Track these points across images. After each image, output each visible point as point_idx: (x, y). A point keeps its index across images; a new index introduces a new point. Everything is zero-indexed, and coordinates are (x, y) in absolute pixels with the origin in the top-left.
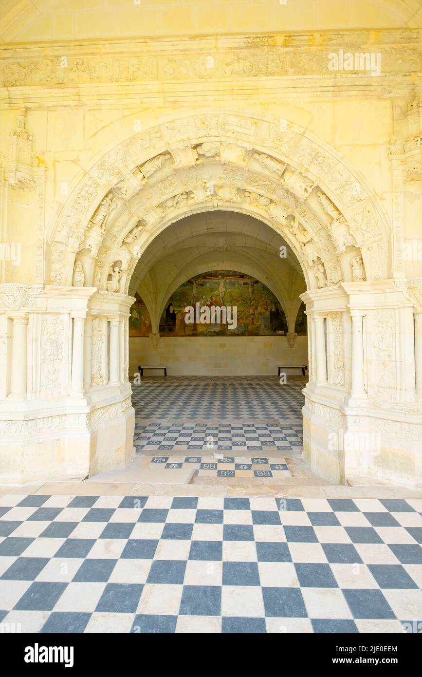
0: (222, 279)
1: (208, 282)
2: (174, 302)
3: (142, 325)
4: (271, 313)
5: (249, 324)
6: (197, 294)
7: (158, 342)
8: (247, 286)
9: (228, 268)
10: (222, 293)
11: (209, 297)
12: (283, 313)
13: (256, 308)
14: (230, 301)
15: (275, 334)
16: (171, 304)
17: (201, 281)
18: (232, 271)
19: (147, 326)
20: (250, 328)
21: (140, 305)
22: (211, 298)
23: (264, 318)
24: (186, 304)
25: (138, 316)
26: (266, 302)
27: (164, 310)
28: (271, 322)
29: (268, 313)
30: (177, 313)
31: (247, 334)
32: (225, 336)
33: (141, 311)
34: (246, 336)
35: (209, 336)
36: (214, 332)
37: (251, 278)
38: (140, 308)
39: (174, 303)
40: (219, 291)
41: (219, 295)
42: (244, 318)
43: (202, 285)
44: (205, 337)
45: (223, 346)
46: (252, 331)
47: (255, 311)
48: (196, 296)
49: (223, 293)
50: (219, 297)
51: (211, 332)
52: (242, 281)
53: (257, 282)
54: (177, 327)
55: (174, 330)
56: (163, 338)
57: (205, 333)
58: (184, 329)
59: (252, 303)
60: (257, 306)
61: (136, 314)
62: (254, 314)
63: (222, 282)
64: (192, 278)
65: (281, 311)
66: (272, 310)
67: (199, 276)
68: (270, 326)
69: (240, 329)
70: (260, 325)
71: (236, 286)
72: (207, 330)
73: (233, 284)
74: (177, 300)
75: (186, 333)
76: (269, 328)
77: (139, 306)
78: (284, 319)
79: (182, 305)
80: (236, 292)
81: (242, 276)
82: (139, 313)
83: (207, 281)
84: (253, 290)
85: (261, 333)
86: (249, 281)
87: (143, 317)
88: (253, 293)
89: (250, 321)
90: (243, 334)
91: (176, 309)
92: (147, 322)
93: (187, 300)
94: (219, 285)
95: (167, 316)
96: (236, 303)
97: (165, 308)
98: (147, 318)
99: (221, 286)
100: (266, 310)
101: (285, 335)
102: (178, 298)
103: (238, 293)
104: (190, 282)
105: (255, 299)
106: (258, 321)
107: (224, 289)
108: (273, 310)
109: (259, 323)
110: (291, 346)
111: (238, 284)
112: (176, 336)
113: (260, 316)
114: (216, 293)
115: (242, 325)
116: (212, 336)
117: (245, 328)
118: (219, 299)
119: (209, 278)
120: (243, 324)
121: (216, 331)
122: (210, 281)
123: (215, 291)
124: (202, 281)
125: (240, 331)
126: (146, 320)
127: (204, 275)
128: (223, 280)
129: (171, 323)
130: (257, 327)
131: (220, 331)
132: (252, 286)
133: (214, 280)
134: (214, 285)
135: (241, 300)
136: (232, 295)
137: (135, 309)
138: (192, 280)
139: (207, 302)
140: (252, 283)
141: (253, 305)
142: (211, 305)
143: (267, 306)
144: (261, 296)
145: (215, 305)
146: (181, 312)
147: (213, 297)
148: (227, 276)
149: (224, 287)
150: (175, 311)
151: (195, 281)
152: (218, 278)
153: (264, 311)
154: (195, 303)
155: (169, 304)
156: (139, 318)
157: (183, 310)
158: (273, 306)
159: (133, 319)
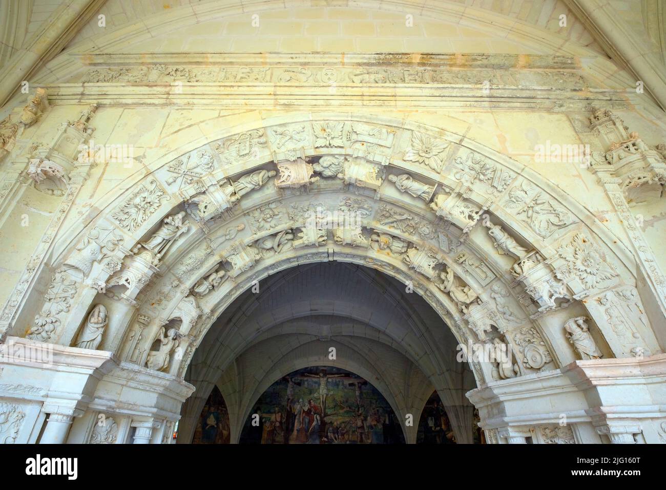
0: (323, 377)
1: (307, 380)
2: (263, 405)
4: (385, 426)
6: (292, 396)
9: (332, 364)
10: (323, 396)
11: (306, 401)
12: (399, 426)
13: (365, 419)
14: (333, 408)
16: (258, 408)
17: (298, 378)
18: (335, 368)
19: (224, 438)
21: (220, 408)
22: (310, 403)
23: (376, 433)
24: (277, 409)
25: (216, 422)
26: (378, 410)
28: (385, 439)
29: (380, 426)
30: (265, 422)
37: (358, 377)
38: (219, 411)
40: (319, 393)
41: (320, 399)
42: (351, 433)
43: (299, 384)
47: (364, 422)
48: (291, 398)
49: (325, 396)
50: (319, 401)
52: (347, 382)
53: (365, 383)
54: (263, 441)
59: (360, 412)
60: (367, 417)
61: (214, 420)
62: (362, 427)
63: (323, 381)
64: (288, 375)
66: (385, 421)
67: (296, 373)
71: (341, 387)
73: (337, 385)
74: (267, 403)
77: (218, 409)
78: (401, 436)
79: (272, 411)
80: (339, 394)
81: (348, 375)
82: (218, 419)
83: (306, 379)
84: (361, 393)
86: (356, 382)
87: (220, 425)
88: (361, 398)
89: (357, 438)
92: (225, 432)
93: (279, 404)
94: (319, 385)
96: (341, 411)
98: (226, 427)
99: (322, 386)
100: (378, 421)
102: (268, 400)
103: (342, 397)
104: (284, 380)
105: (363, 406)
106: (369, 439)
107: (325, 391)
108: (387, 422)
111: (343, 384)
113: (370, 430)
114: (315, 395)
118: (319, 404)
119: (308, 376)
120: (349, 441)
122: (309, 379)
123: (315, 392)
124: (300, 378)
126: (224, 429)
127: (302, 371)
128: (325, 379)
132: (360, 388)
133: (314, 379)
134: (314, 385)
135: (347, 407)
136: (334, 399)
137: (213, 413)
138: (288, 377)
139: (304, 408)
140: (360, 385)
141: (361, 414)
142: (308, 413)
143: (379, 416)
144: (371, 402)
145: (313, 412)
146: (270, 420)
147: (312, 401)
148: (329, 374)
149: (326, 388)
150: (263, 418)
151: (291, 379)
152: (318, 376)
153: (375, 423)
154: (288, 408)
155: (255, 408)
156: (216, 426)
157: (273, 417)
158: (385, 417)
159: (207, 427)
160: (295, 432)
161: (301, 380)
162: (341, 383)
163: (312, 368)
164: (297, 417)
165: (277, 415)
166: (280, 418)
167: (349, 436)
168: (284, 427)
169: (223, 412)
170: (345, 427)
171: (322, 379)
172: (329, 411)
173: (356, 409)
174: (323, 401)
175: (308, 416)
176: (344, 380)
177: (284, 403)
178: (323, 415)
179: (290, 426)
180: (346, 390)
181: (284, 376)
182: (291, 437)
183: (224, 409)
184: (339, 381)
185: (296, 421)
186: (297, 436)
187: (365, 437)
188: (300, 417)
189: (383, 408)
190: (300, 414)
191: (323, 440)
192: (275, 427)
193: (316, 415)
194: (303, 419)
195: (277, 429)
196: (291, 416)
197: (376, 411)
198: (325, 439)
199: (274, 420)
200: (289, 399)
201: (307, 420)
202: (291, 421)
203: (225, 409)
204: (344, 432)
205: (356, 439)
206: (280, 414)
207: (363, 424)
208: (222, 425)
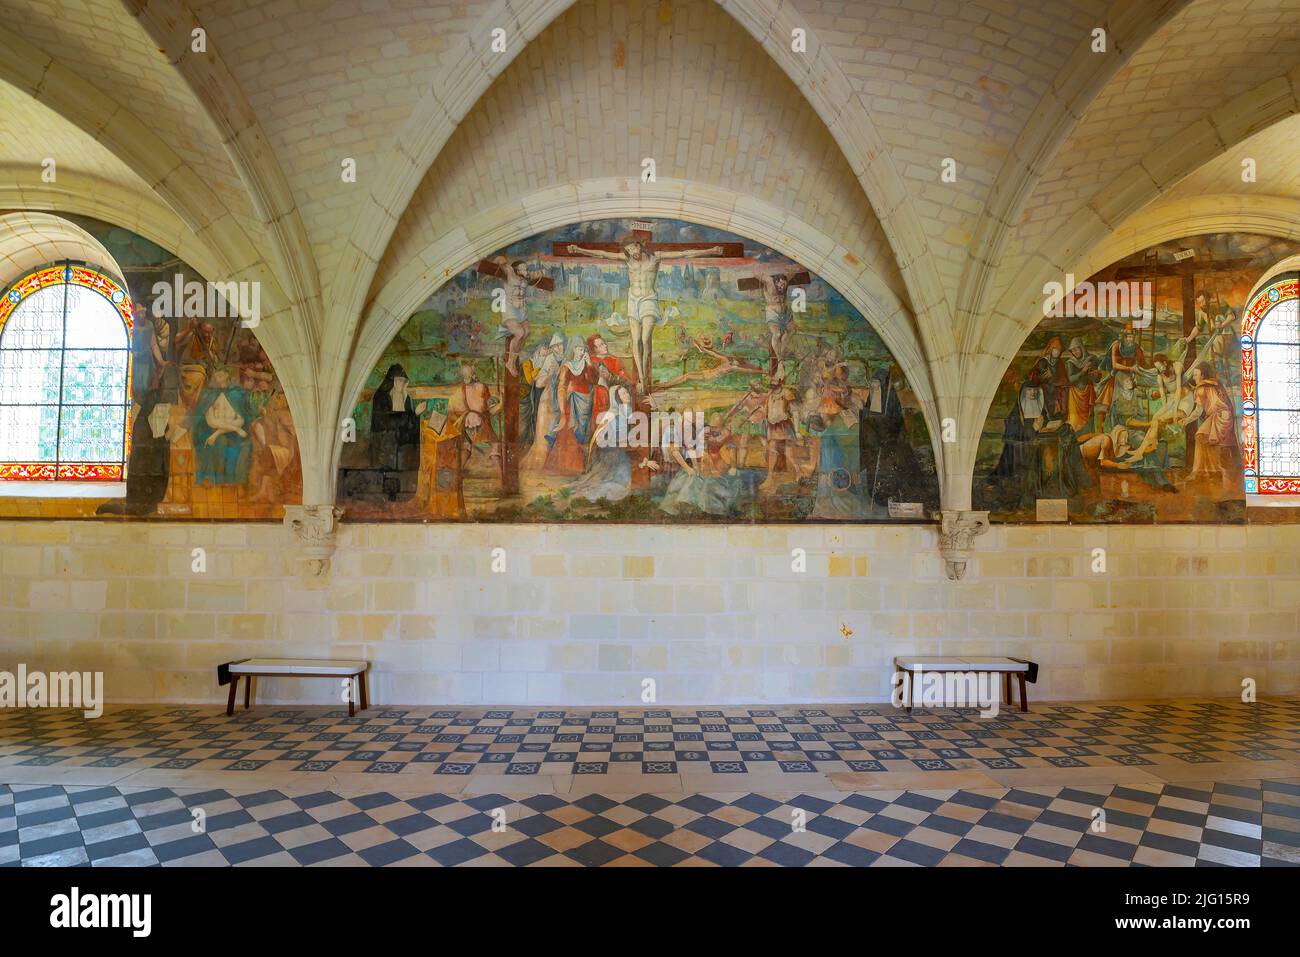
0: (639, 259)
1: (578, 271)
2: (412, 360)
3: (257, 467)
4: (866, 420)
5: (764, 470)
6: (521, 324)
7: (334, 547)
8: (756, 293)
9: (669, 210)
10: (640, 323)
11: (577, 340)
12: (919, 418)
13: (798, 398)
14: (677, 364)
15: (881, 517)
16: (396, 371)
17: (542, 264)
18: (688, 223)
19: (280, 471)
20: (769, 487)
21: (250, 372)
22: (590, 346)
23: (834, 441)
24: (466, 371)
25: (240, 421)
26: (844, 369)
27: (365, 397)
28: (866, 462)
29: (850, 420)
30: (427, 414)
31: (753, 513)
32: (652, 522)
33: (252, 399)
34: (748, 522)
35: (574, 522)
36: (602, 503)
37: (776, 256)
38: (249, 384)
39: (413, 365)
40: (625, 316)
41: (628, 333)
42: (743, 442)
43: (546, 284)
44: (556, 527)
45: (641, 567)
46: (778, 503)
47: (793, 407)
48: (519, 333)
49: (647, 323)
50: (624, 342)
51: (582, 502)
52: (732, 273)
53: (803, 278)
54: (423, 477)
55: (411, 493)
56: (353, 532)
57: (559, 506)
58: (460, 489)
59: (780, 374)
60: (804, 390)
61: (231, 412)
62: (786, 424)
63: (640, 272)
64: (502, 252)
65: (909, 411)
66: (868, 404)
67: (531, 244)
68: (859, 478)
69: (723, 493)
70: (815, 473)
71: (708, 292)
72: (565, 494)
73: (694, 284)
74: (428, 353)
75: (469, 508)
76: (853, 489)
77: (243, 378)
78: (922, 450)
79: (449, 376)
80: (703, 318)
81: (736, 249)
82: (245, 408)
83: (570, 264)
84: (786, 312)
85: (819, 510)
86: (766, 273)
87: (260, 430)
88: (783, 331)
89: (767, 457)
90: (734, 516)
91: (420, 392)
92: (281, 453)
93: (475, 354)
94: (626, 285)
95: (375, 427)
96: (709, 374)
97: (366, 387)
98: (283, 437)
99: (637, 290)
100: (844, 405)
101: (926, 521)
102: (430, 341)
103: (712, 325)
104: (489, 270)
105: (792, 356)
106: (807, 459)
107: (648, 307)
108: (876, 406)
109: (811, 467)
110: (954, 571)
111: (717, 282)
112: (420, 521)
113: (813, 433)
114: (611, 322)
115: (732, 472)
116: (590, 520)
117: (746, 485)
119: (580, 255)
121: (610, 497)
122: (585, 265)
123: (610, 312)
124: (548, 264)
125: (722, 499)
126: (277, 443)
127: (556, 238)
128: (648, 265)
129: (398, 459)
130: (802, 483)
131: (632, 499)
132: (783, 295)
133: (605, 264)
134: (604, 285)
135: (731, 359)
136: (683, 334)
137: (227, 391)
138: (500, 260)
139: (569, 365)
140: (781, 283)
141: (782, 382)
142: (586, 380)
143: (849, 387)
144: (821, 343)
145: (607, 380)
146: (443, 406)
147: (597, 342)
148: (662, 247)
149: (653, 296)
150: (417, 402)
151: (515, 265)
152: (622, 256)
153: (834, 410)
154: (510, 366)
155: (385, 370)
156: (242, 433)
157: (454, 399)
158: (872, 388)
159: (213, 438)
160: (541, 445)
161: (553, 270)
162: (709, 278)
163: (596, 227)
164: (545, 396)
165: (469, 390)
166: (482, 399)
167: (737, 450)
168: (497, 430)
169: (264, 385)
170: (723, 424)
171: (634, 265)
172: (662, 375)
173: (767, 367)
174: (640, 342)
175: (586, 391)
176: (721, 268)
177: (494, 350)
178: (640, 386)
179: (522, 428)
180: (728, 304)
181: (484, 255)
182: (527, 460)
183: (263, 375)
184: (703, 272)
185: (543, 408)
186: (548, 455)
187: (794, 457)
188: (556, 395)
189: (863, 361)
190: (556, 387)
191: (641, 466)
192: (464, 429)
193: (612, 390)
194: (567, 404)
195: (473, 435)
196: (520, 396)
197: (839, 371)
198: (652, 464)
199: (461, 408)
200: (510, 337)
201: (582, 406)
202: (522, 408)
203: (269, 377)
204: (719, 439)
205: (762, 463)
206: (479, 387)
207: (791, 415)
208: (266, 427)
